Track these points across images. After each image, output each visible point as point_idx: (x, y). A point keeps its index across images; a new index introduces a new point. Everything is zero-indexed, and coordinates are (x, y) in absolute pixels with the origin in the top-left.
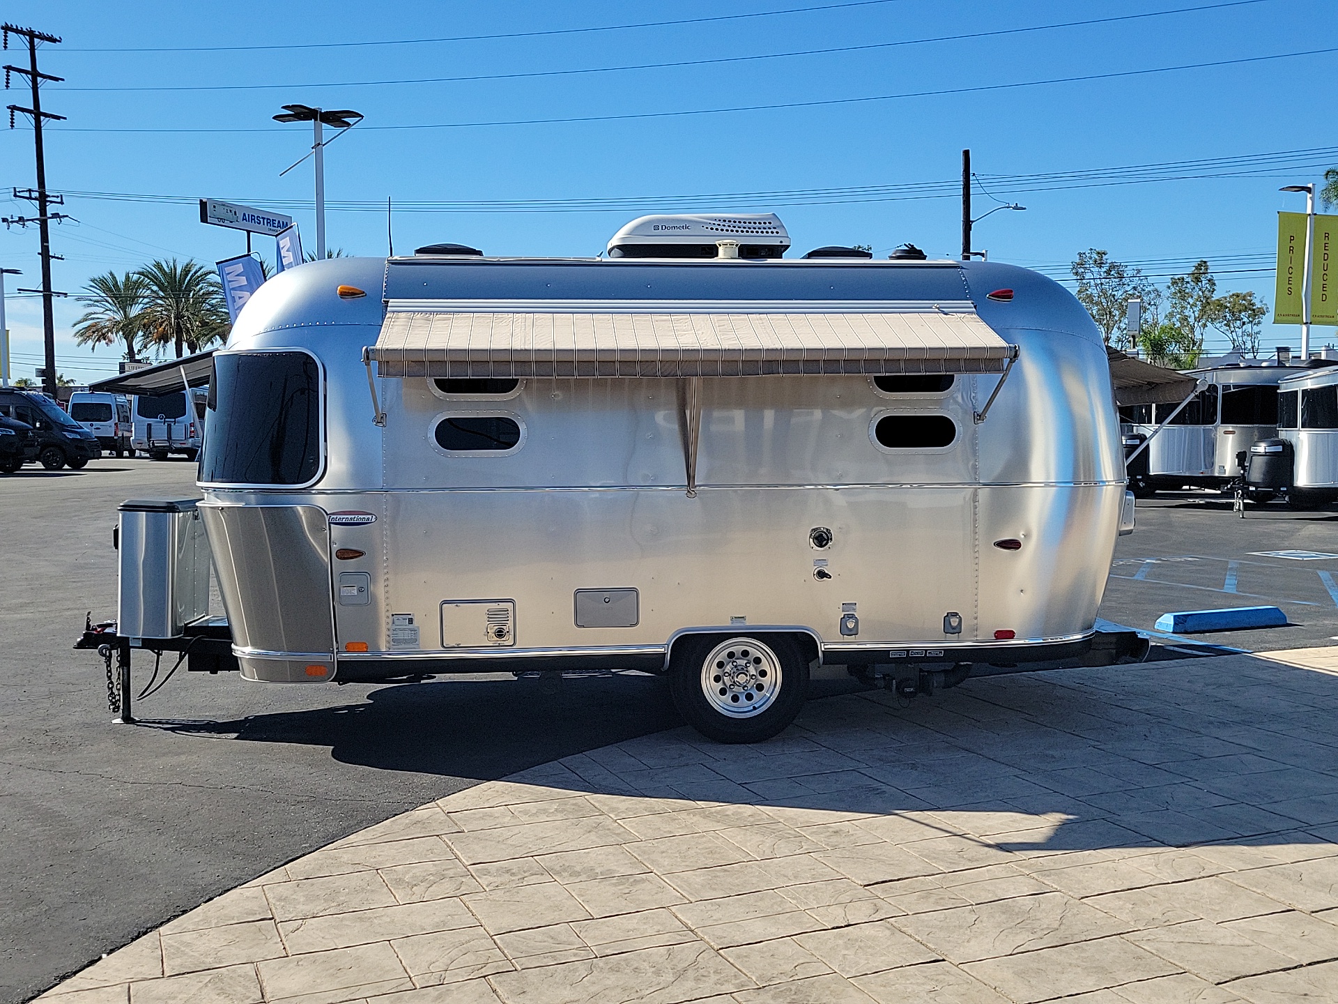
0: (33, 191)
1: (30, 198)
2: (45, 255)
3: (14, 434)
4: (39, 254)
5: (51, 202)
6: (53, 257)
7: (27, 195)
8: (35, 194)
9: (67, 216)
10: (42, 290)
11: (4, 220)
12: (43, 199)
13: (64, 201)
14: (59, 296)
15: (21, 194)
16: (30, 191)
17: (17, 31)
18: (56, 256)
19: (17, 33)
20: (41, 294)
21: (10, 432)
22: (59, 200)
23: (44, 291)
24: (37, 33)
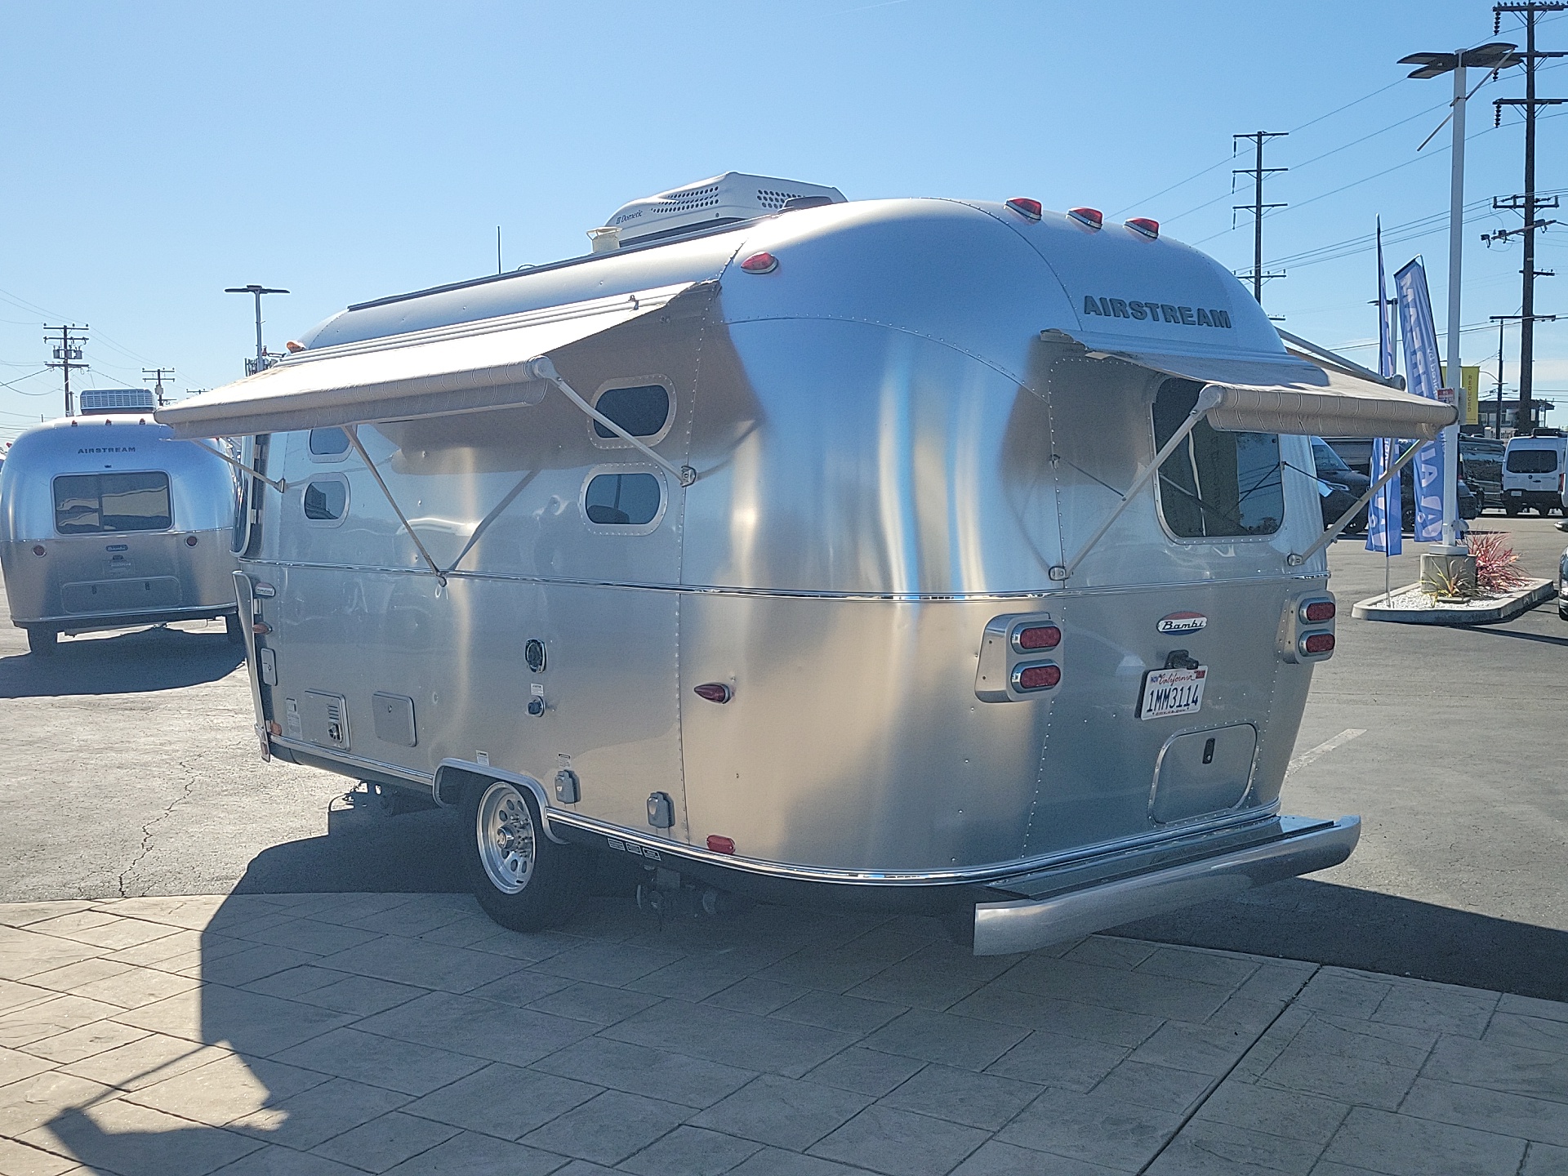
0: (1518, 197)
1: (1515, 206)
2: (1529, 273)
3: (1347, 489)
4: (1521, 272)
5: (1542, 207)
6: (1538, 274)
7: (1511, 203)
8: (1521, 201)
9: (1555, 221)
10: (1521, 315)
11: (1484, 237)
12: (1531, 204)
13: (1559, 203)
14: (1543, 321)
15: (1506, 203)
16: (1515, 197)
17: (1512, 9)
18: (1544, 271)
19: (1512, 11)
20: (1521, 320)
21: (1344, 488)
22: (1552, 202)
23: (1524, 315)
24: (1538, 4)
